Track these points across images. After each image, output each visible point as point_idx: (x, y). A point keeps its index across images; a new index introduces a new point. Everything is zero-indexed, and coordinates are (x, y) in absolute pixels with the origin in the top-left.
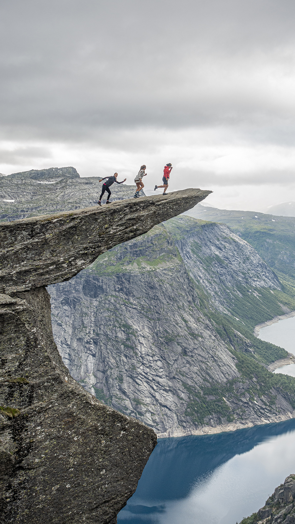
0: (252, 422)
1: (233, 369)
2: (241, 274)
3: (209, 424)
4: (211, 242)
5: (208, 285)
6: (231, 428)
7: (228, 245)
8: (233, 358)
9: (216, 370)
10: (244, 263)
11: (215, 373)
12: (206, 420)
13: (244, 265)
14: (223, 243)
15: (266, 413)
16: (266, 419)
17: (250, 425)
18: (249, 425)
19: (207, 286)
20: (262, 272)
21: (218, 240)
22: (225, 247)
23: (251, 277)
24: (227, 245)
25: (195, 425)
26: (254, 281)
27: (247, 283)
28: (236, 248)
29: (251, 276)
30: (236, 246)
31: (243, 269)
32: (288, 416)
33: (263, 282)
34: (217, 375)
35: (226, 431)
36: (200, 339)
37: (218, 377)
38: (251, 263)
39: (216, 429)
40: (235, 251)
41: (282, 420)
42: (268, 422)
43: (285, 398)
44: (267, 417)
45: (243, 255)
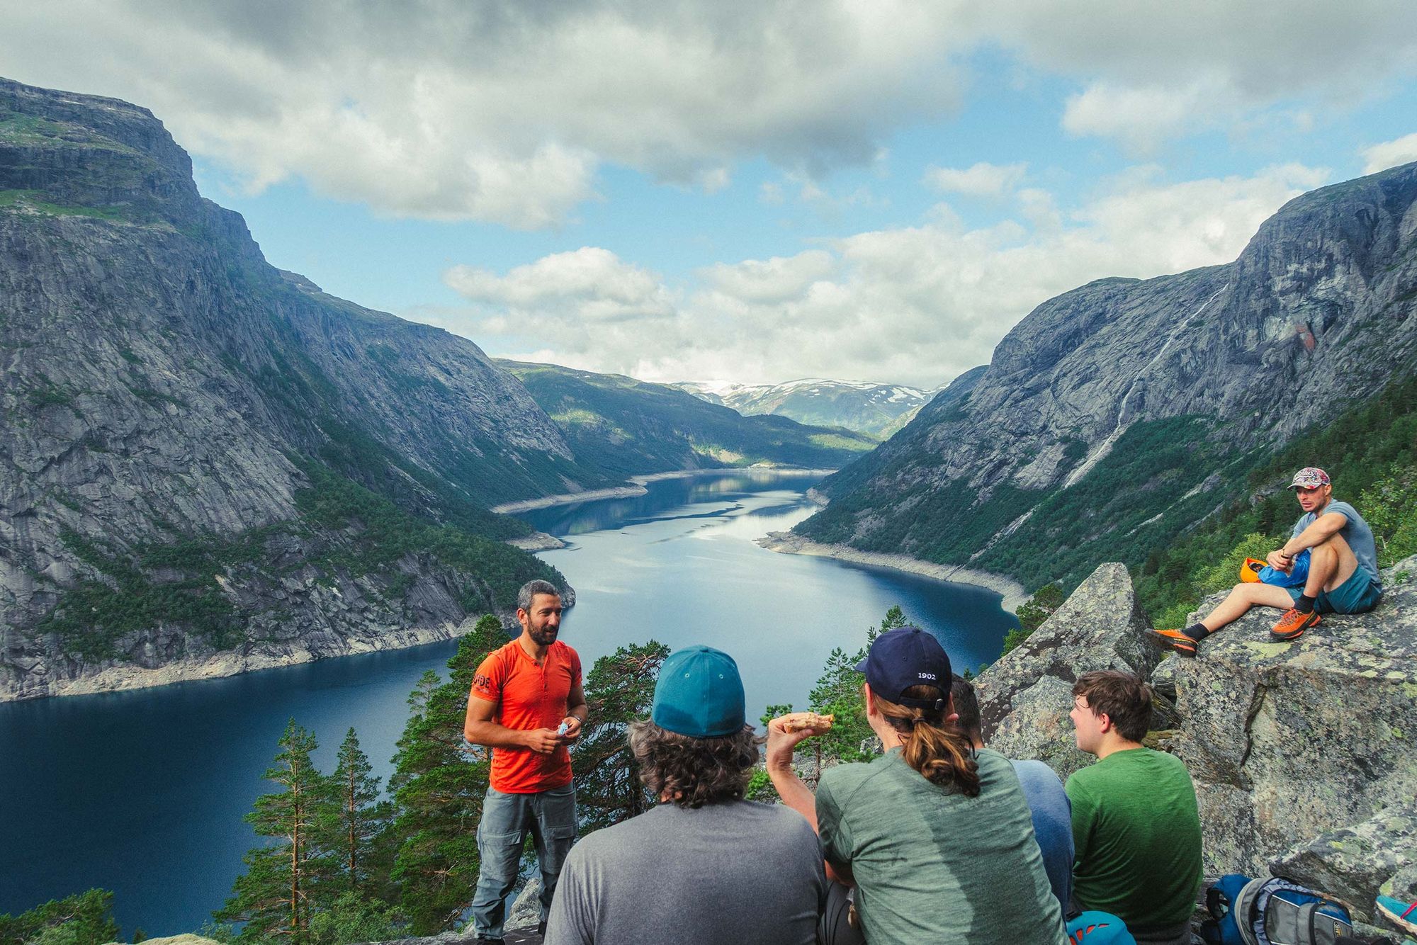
0: (309, 649)
1: (278, 499)
2: (489, 422)
3: (132, 658)
4: (429, 358)
5: (391, 414)
6: (219, 667)
7: (466, 368)
8: (297, 476)
9: (212, 498)
10: (497, 403)
11: (207, 505)
12: (121, 645)
13: (497, 407)
14: (455, 363)
15: (367, 623)
16: (363, 642)
17: (300, 657)
18: (294, 658)
19: (386, 415)
20: (537, 425)
21: (446, 357)
22: (459, 372)
23: (508, 429)
24: (464, 369)
25: (71, 662)
26: (516, 436)
27: (499, 437)
28: (483, 377)
29: (510, 426)
30: (483, 372)
31: (495, 413)
32: (444, 631)
33: (535, 441)
34: (211, 512)
35: (197, 677)
36: (172, 409)
37: (214, 518)
38: (514, 407)
39: (157, 672)
40: (481, 380)
41: (418, 643)
42: (367, 648)
43: (444, 584)
44: (370, 635)
45: (498, 390)
